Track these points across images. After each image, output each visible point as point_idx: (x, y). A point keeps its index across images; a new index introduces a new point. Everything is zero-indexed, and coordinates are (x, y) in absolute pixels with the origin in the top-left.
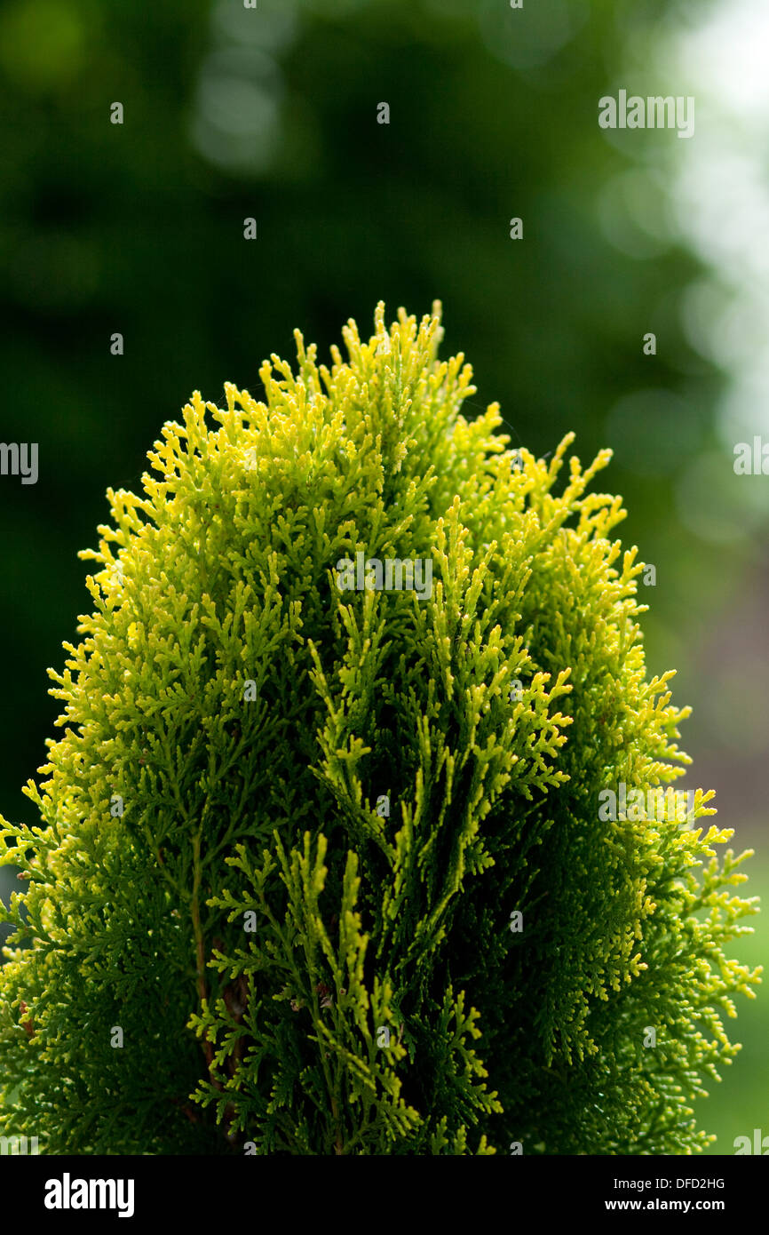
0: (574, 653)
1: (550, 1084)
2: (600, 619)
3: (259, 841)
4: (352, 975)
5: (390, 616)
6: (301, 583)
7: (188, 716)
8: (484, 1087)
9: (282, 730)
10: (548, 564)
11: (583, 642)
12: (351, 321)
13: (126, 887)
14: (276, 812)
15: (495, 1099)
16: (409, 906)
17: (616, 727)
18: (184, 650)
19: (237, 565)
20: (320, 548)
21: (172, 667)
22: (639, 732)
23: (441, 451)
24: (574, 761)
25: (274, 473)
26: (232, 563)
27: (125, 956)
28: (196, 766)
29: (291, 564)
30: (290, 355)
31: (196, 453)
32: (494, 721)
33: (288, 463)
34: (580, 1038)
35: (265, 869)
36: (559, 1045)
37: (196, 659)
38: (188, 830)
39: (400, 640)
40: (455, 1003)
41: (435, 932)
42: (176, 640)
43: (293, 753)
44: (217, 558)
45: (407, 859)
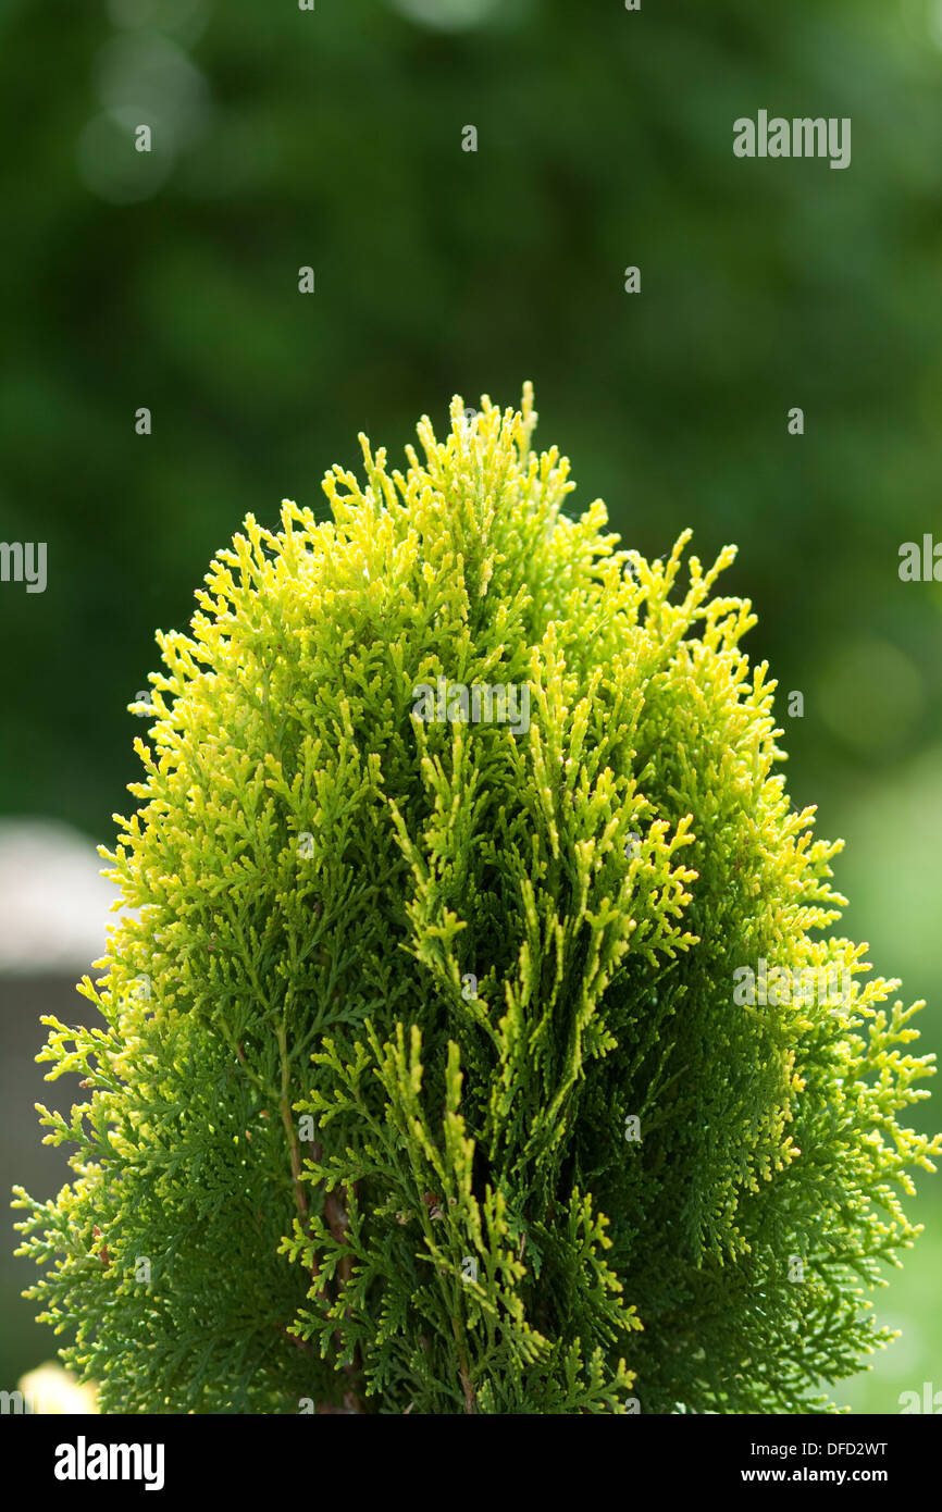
0: (703, 789)
1: (705, 1285)
2: (728, 749)
3: (354, 1027)
4: (461, 1184)
5: (487, 761)
6: (382, 728)
7: (260, 892)
8: (620, 1301)
9: (371, 898)
10: (668, 686)
11: (711, 774)
12: (425, 418)
13: (203, 1091)
14: (369, 993)
15: (634, 1315)
16: (524, 1096)
17: (753, 873)
18: (249, 818)
19: (306, 715)
20: (400, 688)
21: (238, 837)
22: (778, 878)
23: (539, 560)
24: (708, 914)
25: (341, 606)
26: (301, 712)
27: (207, 1170)
28: (275, 947)
29: (368, 707)
30: (355, 464)
31: (253, 586)
32: (609, 878)
33: (356, 595)
34: (730, 1236)
35: (358, 1063)
36: (707, 1244)
37: (265, 826)
38: (270, 1021)
39: (500, 787)
40: (582, 1206)
41: (555, 1126)
42: (240, 807)
43: (386, 923)
44: (283, 706)
45: (516, 1046)
